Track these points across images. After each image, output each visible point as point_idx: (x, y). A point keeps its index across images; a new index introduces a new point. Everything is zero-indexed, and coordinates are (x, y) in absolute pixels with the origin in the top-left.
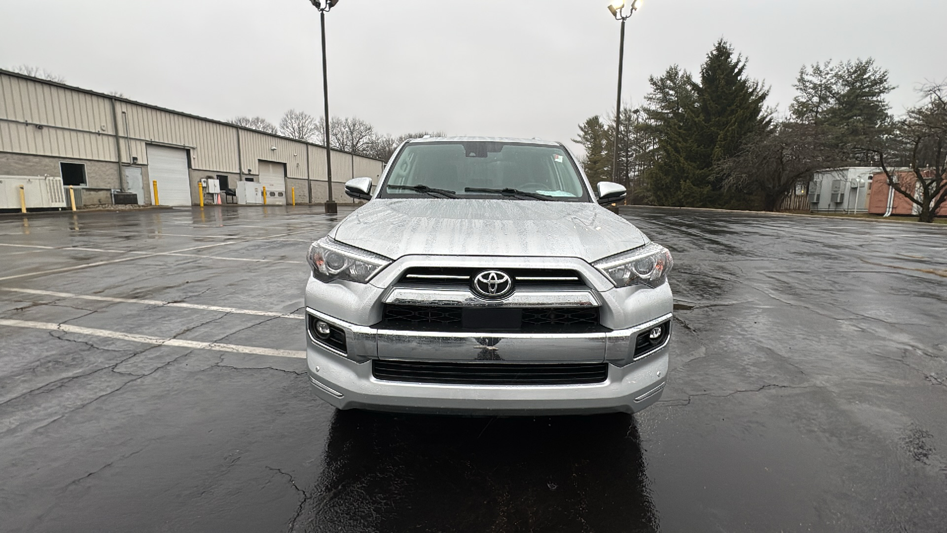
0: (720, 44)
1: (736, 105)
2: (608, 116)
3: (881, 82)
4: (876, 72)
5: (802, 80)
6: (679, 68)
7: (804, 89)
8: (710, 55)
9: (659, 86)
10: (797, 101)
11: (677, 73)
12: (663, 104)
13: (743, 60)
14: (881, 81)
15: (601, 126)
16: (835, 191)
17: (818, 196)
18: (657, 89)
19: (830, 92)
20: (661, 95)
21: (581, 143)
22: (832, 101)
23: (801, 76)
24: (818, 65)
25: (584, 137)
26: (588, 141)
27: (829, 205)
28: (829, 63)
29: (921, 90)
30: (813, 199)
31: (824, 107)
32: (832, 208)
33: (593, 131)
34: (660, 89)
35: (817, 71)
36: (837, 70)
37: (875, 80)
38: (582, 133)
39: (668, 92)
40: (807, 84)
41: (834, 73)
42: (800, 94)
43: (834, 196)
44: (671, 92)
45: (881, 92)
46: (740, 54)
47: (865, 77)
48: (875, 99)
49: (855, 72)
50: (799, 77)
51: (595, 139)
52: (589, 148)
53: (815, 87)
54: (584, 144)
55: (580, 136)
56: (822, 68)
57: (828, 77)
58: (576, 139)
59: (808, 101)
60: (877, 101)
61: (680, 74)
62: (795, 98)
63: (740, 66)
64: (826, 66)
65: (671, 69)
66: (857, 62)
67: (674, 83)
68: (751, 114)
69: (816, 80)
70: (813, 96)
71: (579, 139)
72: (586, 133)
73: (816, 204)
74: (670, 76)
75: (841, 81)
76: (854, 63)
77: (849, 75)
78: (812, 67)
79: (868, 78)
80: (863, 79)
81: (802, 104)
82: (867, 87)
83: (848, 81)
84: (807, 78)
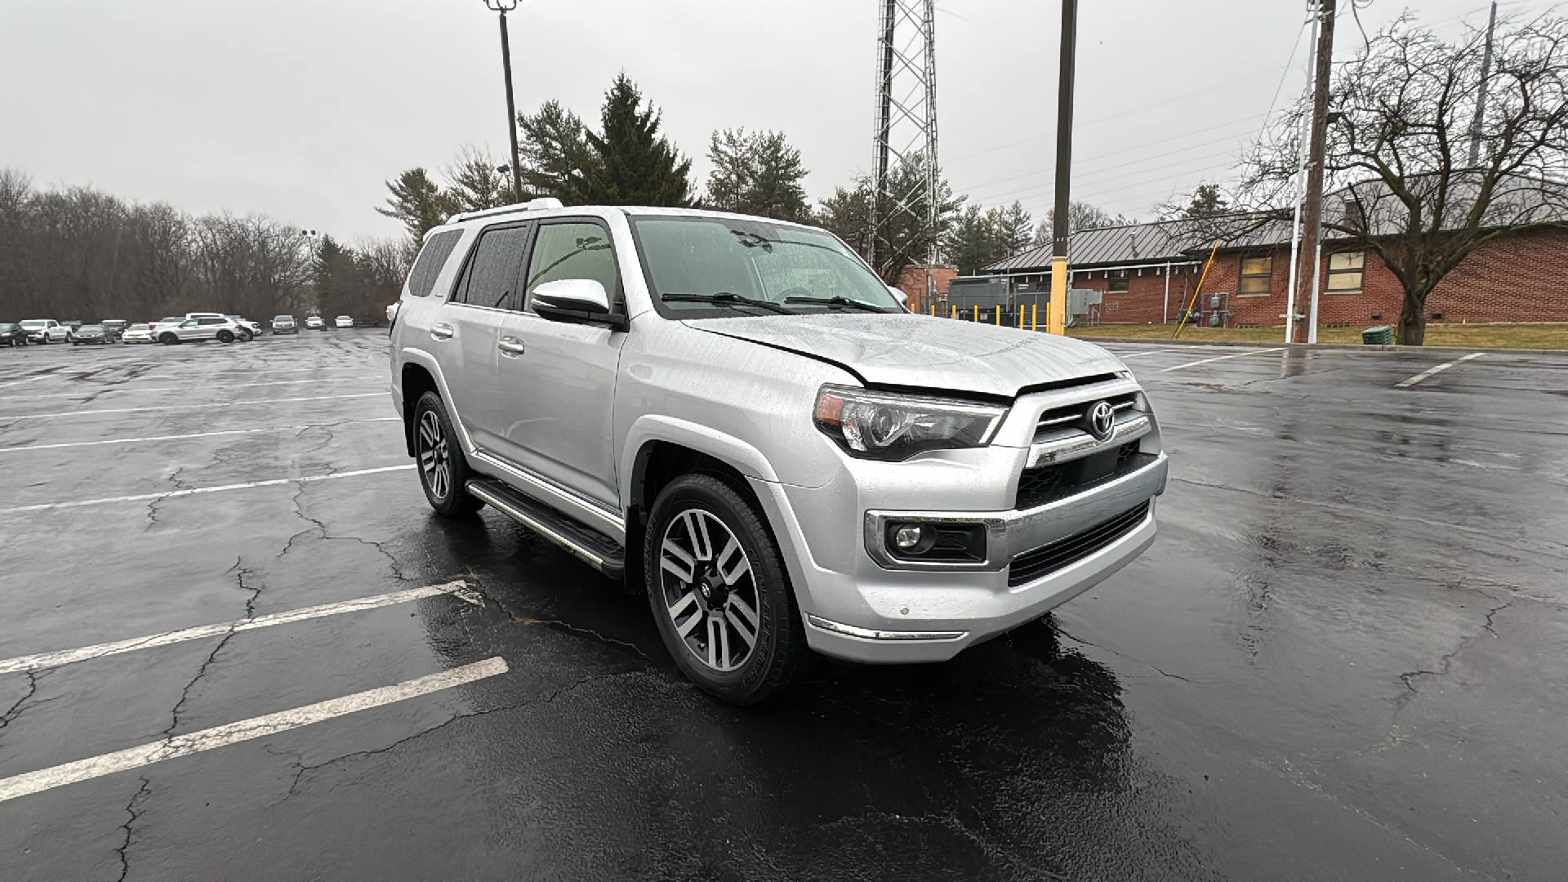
0: (621, 81)
1: (658, 175)
2: (451, 172)
3: (795, 165)
4: (788, 151)
5: (715, 149)
6: (560, 107)
7: (720, 162)
8: (610, 95)
9: (534, 131)
10: (715, 177)
11: (558, 116)
12: (545, 162)
13: (655, 110)
14: (794, 162)
15: (432, 188)
18: (532, 136)
19: (748, 169)
20: (539, 147)
21: (397, 216)
22: (751, 182)
23: (715, 145)
24: (731, 132)
25: (402, 207)
26: (410, 214)
28: (742, 131)
29: (856, 179)
31: (744, 189)
33: (419, 195)
34: (537, 136)
35: (731, 140)
36: (751, 142)
37: (788, 160)
38: (396, 199)
39: (550, 143)
40: (722, 156)
41: (748, 144)
42: (716, 169)
44: (554, 144)
45: (797, 176)
46: (651, 101)
47: (779, 155)
48: (791, 183)
49: (769, 147)
50: (712, 145)
51: (424, 211)
52: (414, 226)
53: (732, 161)
54: (405, 219)
55: (393, 204)
56: (735, 137)
57: (744, 149)
58: (385, 209)
59: (725, 179)
60: (794, 186)
61: (565, 115)
62: (712, 173)
63: (653, 119)
64: (740, 135)
65: (548, 106)
66: (769, 135)
67: (558, 131)
68: (678, 191)
69: (731, 152)
70: (731, 173)
71: (392, 209)
72: (405, 199)
74: (549, 117)
75: (757, 157)
76: (766, 135)
77: (764, 151)
78: (725, 134)
79: (782, 156)
80: (777, 157)
81: (720, 182)
82: (783, 168)
83: (763, 158)
84: (721, 147)
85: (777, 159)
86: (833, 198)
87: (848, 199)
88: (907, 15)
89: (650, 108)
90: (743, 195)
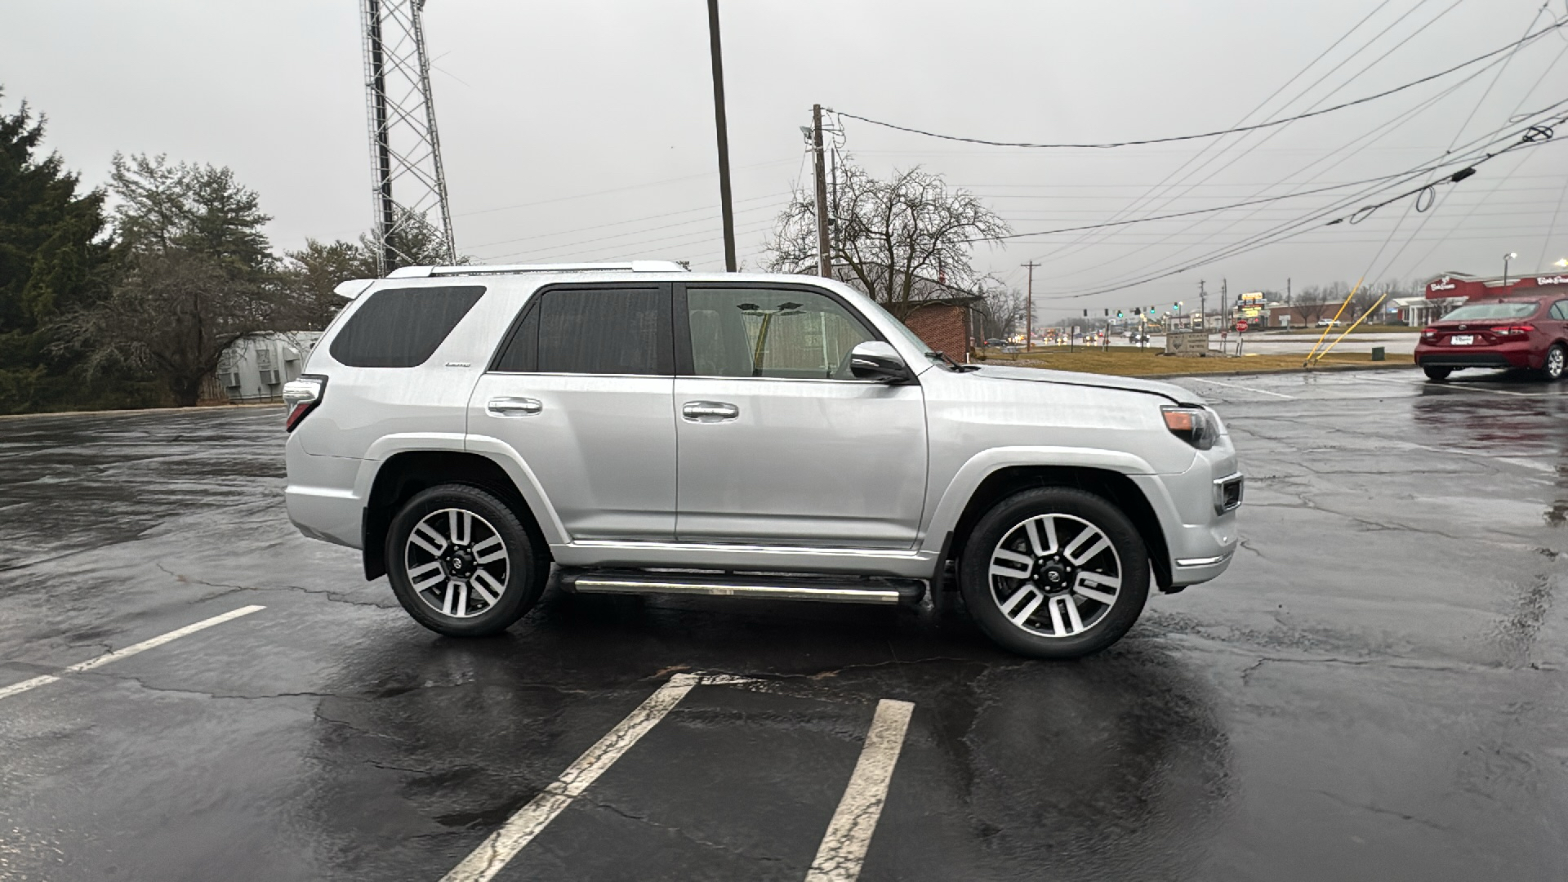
3: (251, 208)
4: (239, 190)
5: (119, 177)
7: (130, 195)
14: (250, 205)
16: (263, 367)
17: (237, 375)
19: (178, 208)
22: (184, 224)
23: (118, 171)
24: (145, 159)
27: (259, 390)
28: (163, 159)
30: (231, 382)
31: (173, 231)
32: (265, 393)
35: (145, 169)
36: (180, 174)
37: (240, 202)
40: (134, 187)
41: (176, 177)
42: (126, 203)
43: (264, 374)
45: (255, 222)
46: (24, 103)
47: (226, 194)
48: (247, 230)
49: (208, 184)
50: (115, 172)
53: (151, 195)
56: (153, 165)
57: (168, 182)
59: (141, 216)
60: (251, 234)
63: (30, 125)
64: (160, 164)
66: (208, 169)
69: (147, 183)
70: (150, 211)
73: (237, 388)
75: (190, 193)
76: (203, 169)
77: (200, 187)
78: (135, 159)
79: (230, 197)
80: (223, 197)
81: (133, 221)
82: (231, 210)
83: (199, 195)
84: (130, 176)
85: (222, 199)
86: (305, 252)
87: (325, 254)
88: (397, 66)
89: (23, 111)
90: (174, 241)
